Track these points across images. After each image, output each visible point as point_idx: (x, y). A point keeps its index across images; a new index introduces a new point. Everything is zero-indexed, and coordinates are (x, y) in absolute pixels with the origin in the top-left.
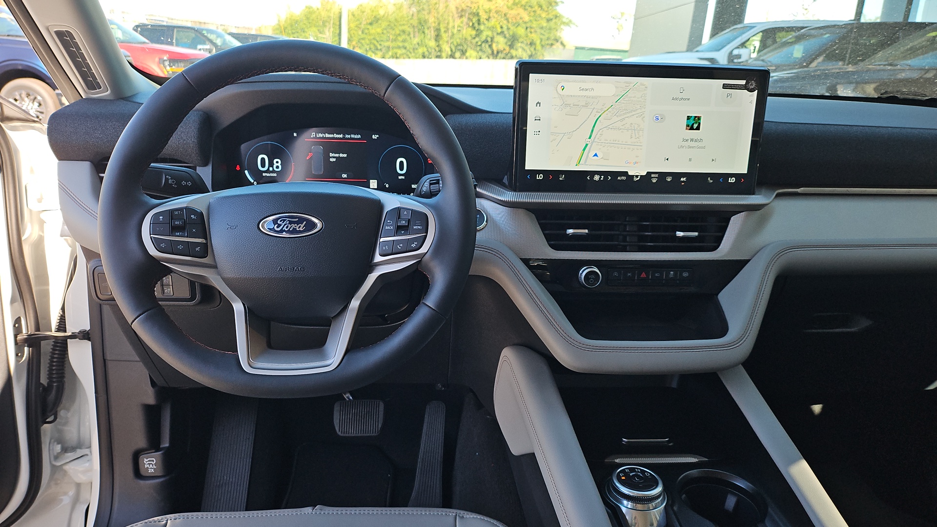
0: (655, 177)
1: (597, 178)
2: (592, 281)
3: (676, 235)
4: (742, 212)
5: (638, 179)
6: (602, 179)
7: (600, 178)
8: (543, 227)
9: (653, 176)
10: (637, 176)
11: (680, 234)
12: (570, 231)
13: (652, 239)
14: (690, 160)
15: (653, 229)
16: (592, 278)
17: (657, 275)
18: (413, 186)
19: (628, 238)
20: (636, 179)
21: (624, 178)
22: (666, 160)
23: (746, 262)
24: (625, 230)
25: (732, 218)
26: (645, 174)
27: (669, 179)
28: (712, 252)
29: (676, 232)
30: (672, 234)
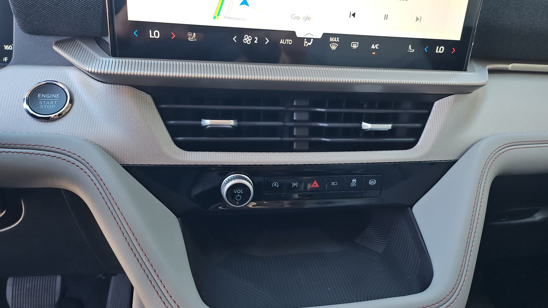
0: (335, 42)
1: (247, 39)
2: (238, 198)
3: (361, 127)
4: (450, 95)
5: (310, 44)
6: (256, 42)
7: (253, 40)
8: (165, 115)
9: (331, 39)
10: (309, 40)
11: (366, 126)
12: (207, 122)
13: (330, 132)
14: (386, 17)
15: (331, 117)
16: (240, 194)
17: (333, 184)
18: (7, 47)
19: (295, 129)
20: (306, 44)
21: (289, 41)
22: (352, 16)
23: (449, 164)
24: (292, 120)
25: (436, 103)
26: (320, 36)
27: (355, 46)
28: (408, 151)
29: (361, 123)
30: (356, 125)
